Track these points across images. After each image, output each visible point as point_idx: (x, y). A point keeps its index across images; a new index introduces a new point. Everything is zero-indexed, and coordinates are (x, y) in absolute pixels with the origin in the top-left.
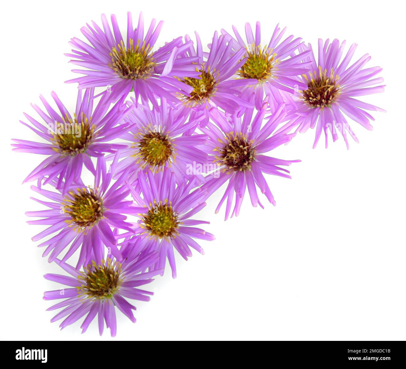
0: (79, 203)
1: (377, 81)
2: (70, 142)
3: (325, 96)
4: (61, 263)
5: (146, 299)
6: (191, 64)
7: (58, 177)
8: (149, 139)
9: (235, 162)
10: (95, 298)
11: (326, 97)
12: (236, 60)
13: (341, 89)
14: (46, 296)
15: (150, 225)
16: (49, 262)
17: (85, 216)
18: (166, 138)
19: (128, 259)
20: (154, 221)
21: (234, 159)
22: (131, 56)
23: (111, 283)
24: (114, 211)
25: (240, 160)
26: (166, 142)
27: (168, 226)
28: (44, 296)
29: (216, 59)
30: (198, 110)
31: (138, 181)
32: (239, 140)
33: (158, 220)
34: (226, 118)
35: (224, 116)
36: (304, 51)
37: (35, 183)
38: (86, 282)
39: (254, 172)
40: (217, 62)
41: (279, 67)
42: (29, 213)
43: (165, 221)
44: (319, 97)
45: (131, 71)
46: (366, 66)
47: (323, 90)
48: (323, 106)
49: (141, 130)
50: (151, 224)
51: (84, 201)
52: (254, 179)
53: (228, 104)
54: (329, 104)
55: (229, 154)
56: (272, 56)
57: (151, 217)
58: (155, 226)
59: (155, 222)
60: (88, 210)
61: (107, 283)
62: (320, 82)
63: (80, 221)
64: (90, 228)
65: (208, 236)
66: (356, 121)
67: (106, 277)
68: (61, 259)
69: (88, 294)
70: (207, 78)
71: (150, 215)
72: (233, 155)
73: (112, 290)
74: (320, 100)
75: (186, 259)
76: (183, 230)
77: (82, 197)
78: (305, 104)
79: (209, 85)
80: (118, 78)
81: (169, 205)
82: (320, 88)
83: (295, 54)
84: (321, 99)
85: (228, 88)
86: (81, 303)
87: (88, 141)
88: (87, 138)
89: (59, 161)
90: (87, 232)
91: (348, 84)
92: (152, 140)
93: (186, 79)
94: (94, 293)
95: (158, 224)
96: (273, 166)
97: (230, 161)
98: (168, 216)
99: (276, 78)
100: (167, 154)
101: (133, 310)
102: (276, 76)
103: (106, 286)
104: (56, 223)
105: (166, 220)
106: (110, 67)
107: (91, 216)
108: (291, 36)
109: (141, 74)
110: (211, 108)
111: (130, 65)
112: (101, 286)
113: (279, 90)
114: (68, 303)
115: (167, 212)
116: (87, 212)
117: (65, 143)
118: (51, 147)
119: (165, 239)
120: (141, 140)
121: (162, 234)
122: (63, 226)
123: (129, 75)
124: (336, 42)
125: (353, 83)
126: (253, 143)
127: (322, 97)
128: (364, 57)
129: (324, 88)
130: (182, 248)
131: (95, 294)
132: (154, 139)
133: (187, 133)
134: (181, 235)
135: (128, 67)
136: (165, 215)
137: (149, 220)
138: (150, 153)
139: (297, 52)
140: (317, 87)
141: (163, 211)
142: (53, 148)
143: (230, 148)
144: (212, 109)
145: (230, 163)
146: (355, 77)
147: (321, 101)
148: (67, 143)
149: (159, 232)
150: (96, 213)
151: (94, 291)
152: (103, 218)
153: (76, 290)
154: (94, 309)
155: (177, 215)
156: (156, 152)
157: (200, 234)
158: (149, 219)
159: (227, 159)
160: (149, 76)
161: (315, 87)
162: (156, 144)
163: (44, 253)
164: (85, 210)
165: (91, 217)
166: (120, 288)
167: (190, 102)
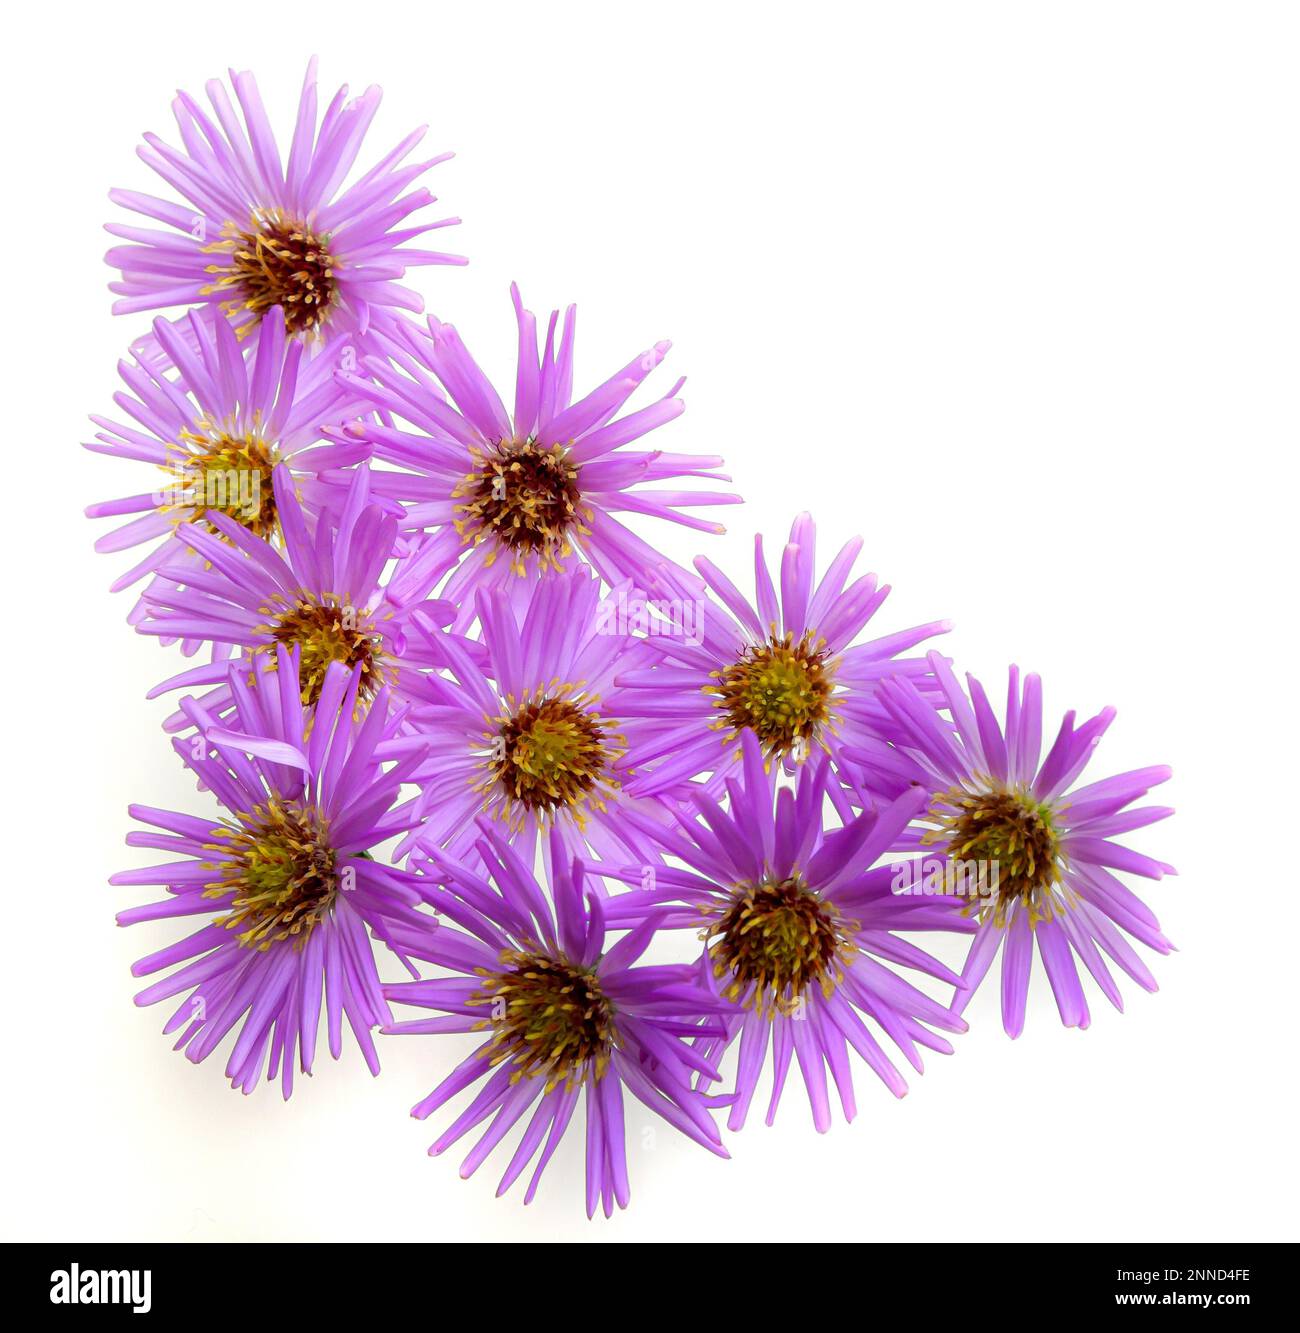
0: (762, 962)
1: (221, 100)
2: (570, 1024)
3: (295, 257)
4: (965, 986)
5: (1034, 687)
6: (256, 692)
7: (689, 1041)
8: (519, 779)
9: (552, 499)
10: (1059, 861)
11: (297, 254)
12: (223, 550)
13: (263, 214)
14: (1078, 1020)
15: (794, 727)
16: (967, 1030)
17: (801, 934)
18: (510, 724)
19: (916, 780)
20: (781, 719)
21: (541, 502)
22: (259, 882)
23: (1000, 816)
24: (770, 841)
25: (541, 483)
26: (520, 724)
27: (791, 671)
28: (1077, 1028)
29: (229, 618)
30: (401, 638)
31: (660, 793)
32: (478, 498)
33: (775, 704)
34: (412, 554)
35: (408, 561)
36: (165, 354)
37: (721, 1116)
38: (1012, 899)
39: (570, 434)
40: (236, 611)
41: (223, 417)
42: (820, 1122)
43: (775, 681)
44: (300, 276)
45: (307, 870)
46: (176, 144)
47: (277, 265)
48: (329, 260)
49: (494, 810)
50: (792, 724)
51: (754, 945)
52: (595, 428)
53: (365, 545)
54: (319, 242)
55: (527, 521)
56: (189, 445)
57: (770, 731)
58: (798, 712)
59: (783, 714)
60: (778, 928)
61: (1005, 827)
62: (251, 282)
63: (818, 946)
64: (836, 914)
65: (803, 534)
66: (359, 145)
67: (985, 834)
68: (953, 989)
69: (1049, 884)
70: (296, 631)
71: (764, 736)
72: (530, 505)
73: (1022, 808)
74: (311, 273)
75: (886, 590)
76: (794, 621)
77: (741, 954)
78: (331, 322)
79: (316, 621)
80: (336, 914)
81: (722, 681)
82: (271, 277)
83: (179, 378)
84: (306, 266)
85: (315, 556)
86: (1080, 905)
87: (557, 965)
88: (548, 971)
89: (636, 1050)
90: (851, 920)
91: (246, 194)
92: (521, 766)
93: (306, 697)
94: (1043, 864)
95: (787, 702)
96: (543, 374)
97: (550, 518)
98: (758, 674)
99: (259, 419)
100: (559, 715)
101: (1077, 725)
102: (252, 418)
103: (1013, 828)
104: (838, 1027)
105: (771, 678)
106: (306, 943)
107: (796, 916)
108: (119, 399)
109: (314, 836)
110: (390, 605)
111: (290, 878)
112: (1016, 845)
113: (295, 402)
114: (1086, 946)
115: (745, 682)
116: (785, 930)
117: (576, 1041)
118: (593, 1086)
119: (831, 675)
120: (528, 809)
121: (820, 688)
122: (844, 1006)
123: (320, 876)
124: (114, 257)
125: (240, 180)
126: (479, 452)
127: (300, 265)
128: (150, 161)
129: (268, 264)
130: (852, 611)
131: (1045, 859)
132: (517, 760)
133: (482, 661)
134: (811, 625)
135: (297, 882)
136: (756, 685)
137: (781, 737)
138: (563, 768)
139: (173, 374)
140: (269, 289)
141: (744, 694)
142: (598, 1077)
143: (507, 522)
144: (391, 601)
145: (557, 516)
146: (216, 174)
147: (312, 268)
148: (572, 1034)
149: (815, 696)
150: (784, 901)
151: (1036, 866)
152: (798, 875)
153: (1041, 926)
154: (1095, 854)
155: (749, 652)
156: (558, 751)
157: (796, 563)
158: (777, 736)
159: (544, 524)
160: (314, 812)
161: (269, 294)
162: (532, 754)
163: (940, 1051)
164: (782, 938)
165: (801, 914)
166: (1012, 786)
167: (379, 674)
